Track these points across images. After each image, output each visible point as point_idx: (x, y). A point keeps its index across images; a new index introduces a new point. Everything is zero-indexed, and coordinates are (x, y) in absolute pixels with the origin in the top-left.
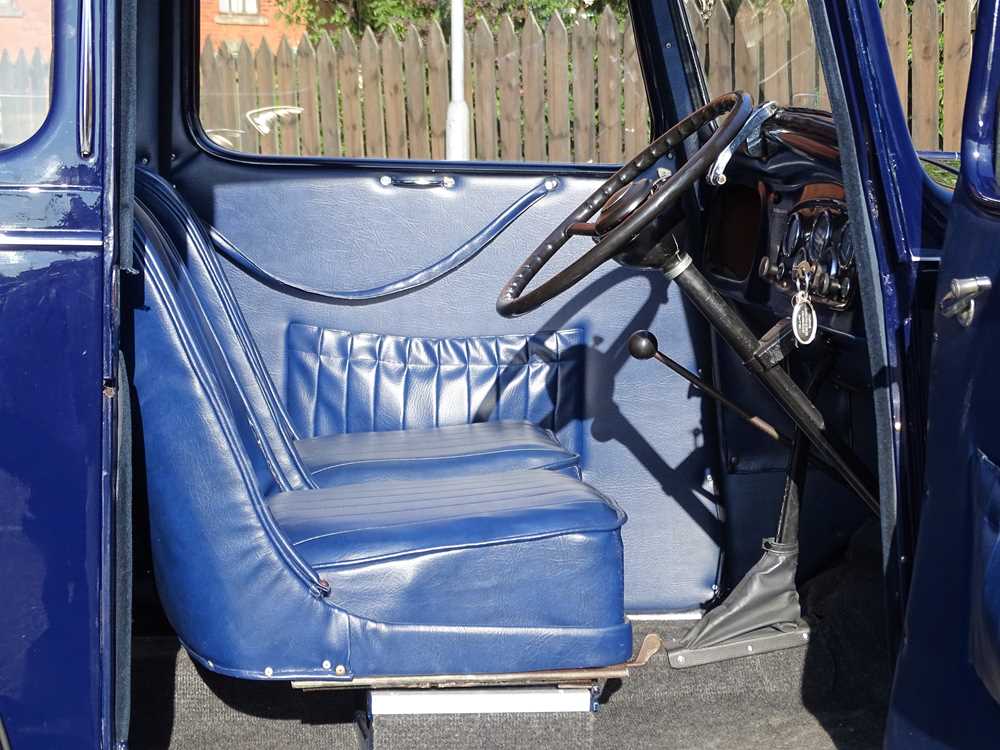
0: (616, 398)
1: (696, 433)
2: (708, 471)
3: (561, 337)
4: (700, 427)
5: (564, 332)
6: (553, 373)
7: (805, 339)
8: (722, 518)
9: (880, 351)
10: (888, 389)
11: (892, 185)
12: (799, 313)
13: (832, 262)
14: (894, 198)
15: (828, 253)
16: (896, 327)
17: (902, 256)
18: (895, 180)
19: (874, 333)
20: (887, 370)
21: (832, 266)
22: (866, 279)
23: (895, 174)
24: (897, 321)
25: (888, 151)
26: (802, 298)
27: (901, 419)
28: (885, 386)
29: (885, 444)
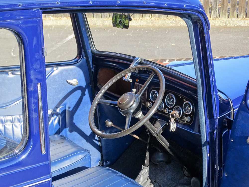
0: (74, 121)
3: (60, 108)
5: (61, 107)
6: (59, 118)
7: (173, 130)
8: (100, 145)
9: (205, 138)
10: (206, 147)
11: (214, 100)
12: (172, 124)
13: (181, 111)
14: (214, 103)
15: (177, 107)
16: (209, 132)
17: (215, 117)
18: (215, 99)
19: (203, 134)
20: (206, 142)
21: (181, 112)
22: (202, 121)
23: (215, 98)
24: (209, 131)
25: (214, 93)
26: (173, 120)
27: (209, 154)
28: (205, 146)
29: (205, 159)
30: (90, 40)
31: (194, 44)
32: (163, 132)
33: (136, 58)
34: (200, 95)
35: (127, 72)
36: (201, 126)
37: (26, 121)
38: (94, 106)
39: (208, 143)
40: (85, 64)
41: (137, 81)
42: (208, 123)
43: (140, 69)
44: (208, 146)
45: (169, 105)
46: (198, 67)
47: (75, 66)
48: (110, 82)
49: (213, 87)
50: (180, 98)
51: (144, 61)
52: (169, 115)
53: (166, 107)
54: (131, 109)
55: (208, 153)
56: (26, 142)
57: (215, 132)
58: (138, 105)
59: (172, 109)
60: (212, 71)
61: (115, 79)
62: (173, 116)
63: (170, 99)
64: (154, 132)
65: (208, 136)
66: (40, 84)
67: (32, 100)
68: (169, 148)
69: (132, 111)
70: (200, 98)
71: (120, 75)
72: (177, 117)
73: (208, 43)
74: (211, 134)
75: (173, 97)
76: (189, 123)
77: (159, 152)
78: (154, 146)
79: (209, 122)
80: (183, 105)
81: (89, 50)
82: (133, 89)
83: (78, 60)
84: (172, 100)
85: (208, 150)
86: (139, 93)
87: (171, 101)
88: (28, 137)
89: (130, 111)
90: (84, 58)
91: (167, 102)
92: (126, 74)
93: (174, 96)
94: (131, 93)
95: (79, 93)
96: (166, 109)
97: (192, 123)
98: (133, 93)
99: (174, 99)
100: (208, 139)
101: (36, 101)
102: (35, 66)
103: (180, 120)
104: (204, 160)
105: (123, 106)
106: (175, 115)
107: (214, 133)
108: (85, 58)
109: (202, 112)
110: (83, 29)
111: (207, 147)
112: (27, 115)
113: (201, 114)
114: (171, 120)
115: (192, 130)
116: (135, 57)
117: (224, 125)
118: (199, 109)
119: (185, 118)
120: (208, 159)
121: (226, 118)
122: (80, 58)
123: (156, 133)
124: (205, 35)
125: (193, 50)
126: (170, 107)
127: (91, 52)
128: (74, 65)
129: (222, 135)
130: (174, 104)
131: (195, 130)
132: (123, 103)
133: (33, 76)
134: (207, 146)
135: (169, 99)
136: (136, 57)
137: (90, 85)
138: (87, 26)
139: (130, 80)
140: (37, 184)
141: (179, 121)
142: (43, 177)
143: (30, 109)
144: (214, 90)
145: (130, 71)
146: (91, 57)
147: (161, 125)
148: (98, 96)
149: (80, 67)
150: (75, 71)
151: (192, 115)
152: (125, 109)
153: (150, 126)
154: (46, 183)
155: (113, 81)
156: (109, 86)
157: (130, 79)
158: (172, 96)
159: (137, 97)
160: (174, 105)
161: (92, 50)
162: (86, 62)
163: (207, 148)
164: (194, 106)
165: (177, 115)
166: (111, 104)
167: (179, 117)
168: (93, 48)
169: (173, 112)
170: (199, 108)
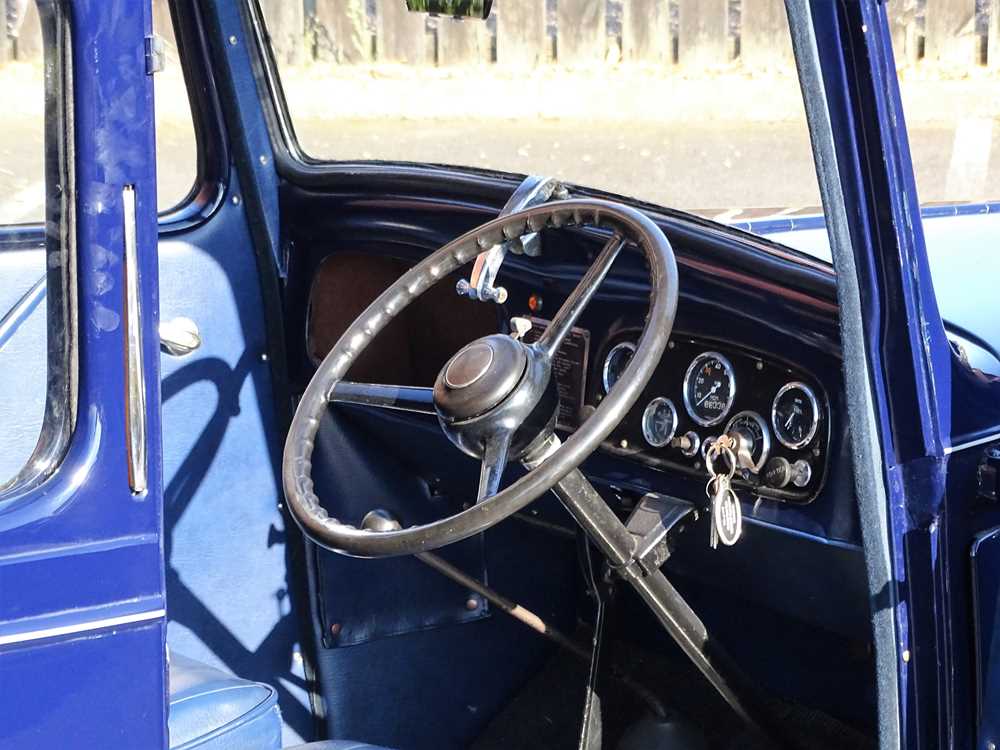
1: (280, 595)
2: (297, 647)
4: (283, 585)
7: (730, 538)
8: (319, 710)
9: (884, 563)
10: (892, 610)
11: (922, 360)
12: (723, 505)
13: (761, 435)
14: (924, 376)
15: (744, 418)
16: (904, 531)
17: (930, 448)
18: (928, 355)
19: (876, 540)
20: (891, 585)
21: (762, 440)
22: (866, 474)
23: (928, 348)
24: (905, 524)
25: (922, 319)
26: (723, 484)
27: (910, 648)
28: (889, 607)
29: (890, 679)
30: (269, 100)
31: (815, 74)
32: (669, 559)
33: (526, 180)
34: (853, 333)
35: (483, 243)
36: (862, 500)
37: (70, 351)
38: (311, 417)
39: (902, 590)
40: (242, 234)
41: (532, 307)
42: (898, 486)
43: (550, 220)
44: (902, 607)
45: (703, 412)
46: (838, 193)
47: (190, 243)
48: (394, 294)
49: (916, 289)
50: (758, 370)
51: (571, 192)
52: (703, 462)
53: (687, 425)
54: (508, 414)
55: (902, 644)
56: (66, 441)
57: (933, 528)
58: (541, 395)
59: (716, 431)
60: (906, 207)
61: (419, 279)
62: (722, 465)
63: (709, 384)
64: (627, 555)
65: (901, 556)
66: (133, 188)
67: (100, 255)
68: (707, 648)
69: (511, 424)
70: (855, 352)
71: (447, 259)
72: (744, 467)
73: (883, 67)
74: (914, 544)
75: (723, 367)
76: (804, 495)
77: (656, 714)
78: (626, 680)
79: (901, 479)
80: (775, 405)
81: (262, 158)
82: (513, 320)
83: (204, 208)
84: (719, 384)
85: (903, 627)
86: (547, 339)
87: (713, 390)
88: (75, 420)
89: (498, 423)
90: (235, 200)
91: (693, 401)
92: (480, 250)
93: (727, 366)
94: (507, 336)
95: (202, 398)
96: (689, 433)
97: (817, 493)
98: (514, 339)
99: (726, 381)
100: (899, 570)
101: (114, 258)
102: (111, 112)
103: (761, 485)
104: (882, 682)
105: (466, 398)
106: (733, 459)
107: (929, 532)
108: (241, 202)
109: (868, 425)
110: (232, 39)
111: (899, 614)
112: (75, 324)
113: (862, 436)
114: (716, 483)
115: (820, 528)
116: (522, 177)
117: (980, 493)
118: (851, 411)
119: (783, 464)
120: (904, 677)
121: (990, 459)
122: (213, 199)
123: (637, 561)
124: (865, 29)
125: (809, 105)
126: (706, 424)
127: (273, 169)
128: (185, 241)
129: (971, 550)
130: (730, 403)
131: (835, 528)
132: (466, 385)
133: (106, 152)
134: (899, 609)
135: (701, 381)
136: (526, 177)
137: (264, 357)
138: (255, 23)
139: (494, 290)
140: (110, 629)
141: (756, 491)
142: (135, 600)
143: (89, 292)
144: (921, 302)
145: (500, 235)
146: (275, 197)
147: (662, 518)
148: (328, 367)
149: (211, 247)
150: (182, 273)
151: (818, 452)
152: (474, 416)
153: (602, 522)
154: (146, 628)
155: (406, 288)
156: (386, 313)
157: (496, 285)
158: (718, 367)
159: (537, 355)
160: (725, 413)
161: (280, 155)
162: (243, 225)
163: (899, 620)
164: (828, 404)
165: (746, 458)
166: (399, 402)
167: (756, 470)
168: (281, 143)
169: (722, 443)
170: (851, 401)
